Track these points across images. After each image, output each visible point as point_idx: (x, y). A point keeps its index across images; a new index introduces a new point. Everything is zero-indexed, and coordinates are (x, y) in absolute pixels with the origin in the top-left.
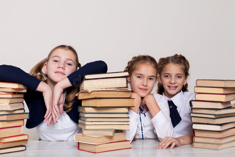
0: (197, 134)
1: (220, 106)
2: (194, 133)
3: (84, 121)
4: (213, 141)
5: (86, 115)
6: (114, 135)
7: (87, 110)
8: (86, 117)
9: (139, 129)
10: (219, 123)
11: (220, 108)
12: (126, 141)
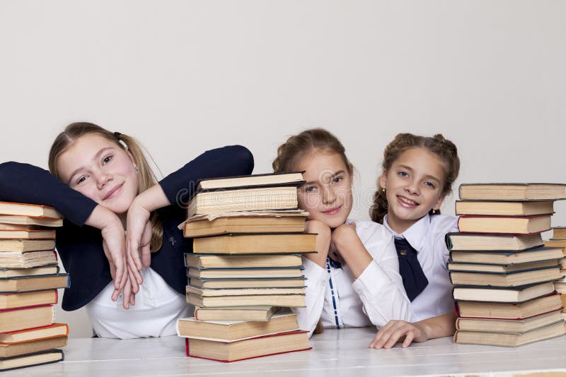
0: (464, 311)
1: (515, 244)
2: (457, 309)
3: (199, 288)
4: (501, 326)
5: (203, 275)
6: (270, 319)
7: (206, 261)
8: (203, 279)
9: (328, 306)
10: (515, 285)
11: (517, 249)
12: (298, 332)
